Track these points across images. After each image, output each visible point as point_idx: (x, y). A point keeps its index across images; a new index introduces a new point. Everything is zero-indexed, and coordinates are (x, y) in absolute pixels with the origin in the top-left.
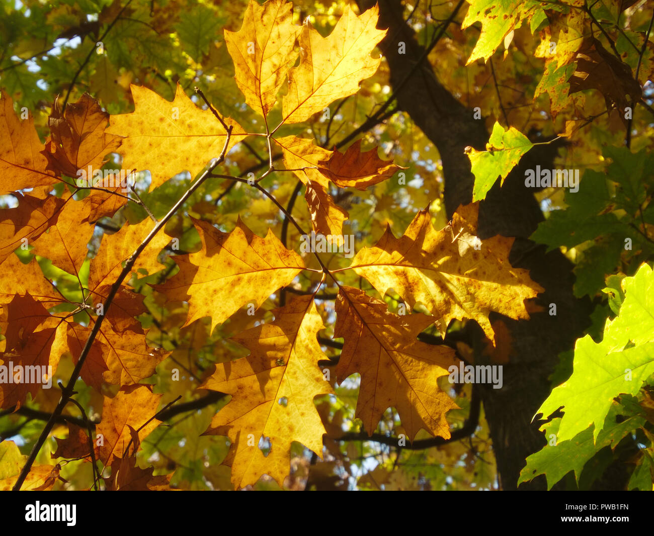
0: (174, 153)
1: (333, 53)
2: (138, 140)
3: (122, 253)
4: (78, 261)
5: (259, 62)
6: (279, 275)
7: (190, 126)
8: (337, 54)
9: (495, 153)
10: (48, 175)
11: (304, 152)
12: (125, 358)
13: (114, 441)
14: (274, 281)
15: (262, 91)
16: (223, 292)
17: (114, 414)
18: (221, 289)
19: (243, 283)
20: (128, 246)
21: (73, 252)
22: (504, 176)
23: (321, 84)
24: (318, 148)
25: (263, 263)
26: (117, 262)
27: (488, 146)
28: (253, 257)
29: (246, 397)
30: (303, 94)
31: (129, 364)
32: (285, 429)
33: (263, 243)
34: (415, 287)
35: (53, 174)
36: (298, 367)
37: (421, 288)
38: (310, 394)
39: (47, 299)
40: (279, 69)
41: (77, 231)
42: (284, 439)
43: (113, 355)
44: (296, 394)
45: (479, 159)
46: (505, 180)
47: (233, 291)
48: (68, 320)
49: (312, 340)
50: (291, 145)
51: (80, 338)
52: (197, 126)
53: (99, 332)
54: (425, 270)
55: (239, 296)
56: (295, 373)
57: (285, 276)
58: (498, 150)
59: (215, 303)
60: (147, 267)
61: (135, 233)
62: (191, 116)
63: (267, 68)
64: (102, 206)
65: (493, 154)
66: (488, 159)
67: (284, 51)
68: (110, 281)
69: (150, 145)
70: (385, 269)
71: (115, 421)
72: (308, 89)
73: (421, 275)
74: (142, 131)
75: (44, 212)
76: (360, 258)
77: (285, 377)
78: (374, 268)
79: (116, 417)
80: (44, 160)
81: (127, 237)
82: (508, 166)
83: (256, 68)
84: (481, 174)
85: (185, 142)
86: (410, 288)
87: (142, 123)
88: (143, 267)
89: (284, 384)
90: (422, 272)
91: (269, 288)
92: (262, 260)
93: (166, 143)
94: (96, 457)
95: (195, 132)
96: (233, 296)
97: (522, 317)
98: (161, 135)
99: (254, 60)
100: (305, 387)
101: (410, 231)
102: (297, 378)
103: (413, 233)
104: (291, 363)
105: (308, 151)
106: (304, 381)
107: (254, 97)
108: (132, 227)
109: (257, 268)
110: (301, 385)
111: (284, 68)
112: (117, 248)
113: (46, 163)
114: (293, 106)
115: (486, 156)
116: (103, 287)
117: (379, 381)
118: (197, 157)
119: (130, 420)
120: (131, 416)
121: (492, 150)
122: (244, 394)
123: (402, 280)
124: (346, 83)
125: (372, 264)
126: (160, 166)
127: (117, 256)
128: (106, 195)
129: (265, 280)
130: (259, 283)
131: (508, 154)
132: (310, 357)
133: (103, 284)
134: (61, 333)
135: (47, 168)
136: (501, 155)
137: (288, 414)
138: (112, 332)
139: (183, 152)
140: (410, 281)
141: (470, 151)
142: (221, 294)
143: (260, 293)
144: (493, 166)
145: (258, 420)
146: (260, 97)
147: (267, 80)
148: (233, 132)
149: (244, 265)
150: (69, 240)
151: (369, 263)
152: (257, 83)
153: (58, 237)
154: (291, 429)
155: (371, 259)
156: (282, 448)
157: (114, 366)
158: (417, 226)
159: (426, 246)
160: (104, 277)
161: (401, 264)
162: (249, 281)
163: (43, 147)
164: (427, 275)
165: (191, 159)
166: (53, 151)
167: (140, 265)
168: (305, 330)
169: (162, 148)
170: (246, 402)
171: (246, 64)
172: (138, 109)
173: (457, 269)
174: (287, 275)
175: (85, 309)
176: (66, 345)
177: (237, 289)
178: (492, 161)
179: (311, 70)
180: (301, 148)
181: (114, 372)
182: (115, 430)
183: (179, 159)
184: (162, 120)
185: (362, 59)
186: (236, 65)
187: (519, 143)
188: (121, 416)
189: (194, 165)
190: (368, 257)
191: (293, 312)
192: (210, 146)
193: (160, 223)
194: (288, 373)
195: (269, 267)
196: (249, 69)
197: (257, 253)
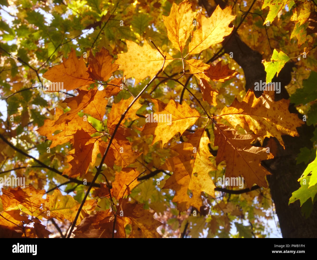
0: (143, 68)
1: (211, 25)
2: (130, 64)
3: (121, 111)
4: (102, 115)
5: (178, 29)
6: (189, 120)
7: (150, 57)
8: (213, 26)
9: (275, 62)
10: (90, 80)
11: (199, 66)
12: (123, 155)
13: (120, 189)
14: (187, 123)
15: (180, 41)
16: (166, 129)
17: (120, 179)
18: (165, 128)
19: (174, 125)
20: (123, 108)
21: (99, 111)
22: (278, 72)
23: (206, 38)
24: (205, 64)
25: (182, 116)
26: (119, 115)
27: (271, 59)
28: (178, 113)
29: (179, 173)
30: (198, 42)
31: (125, 158)
32: (198, 186)
33: (182, 107)
34: (249, 124)
35: (91, 79)
36: (200, 160)
37: (251, 124)
38: (207, 171)
39: (90, 131)
40: (186, 32)
41: (101, 103)
42: (198, 190)
43: (118, 154)
44: (201, 171)
45: (268, 65)
46: (279, 74)
47: (171, 129)
48: (99, 140)
49: (205, 148)
50: (193, 63)
51: (104, 147)
52: (152, 56)
53: (112, 144)
54: (253, 116)
55: (173, 130)
56: (199, 162)
57: (191, 121)
58: (275, 61)
59: (163, 135)
60: (132, 117)
61: (126, 103)
62: (150, 52)
63: (181, 31)
64: (112, 91)
65: (273, 63)
66: (272, 65)
67: (188, 24)
68: (116, 123)
69: (134, 66)
70: (235, 116)
71: (120, 181)
72: (200, 40)
73: (251, 118)
74: (131, 60)
75: (89, 96)
76: (224, 111)
77: (195, 164)
78: (230, 116)
79: (121, 180)
80: (88, 74)
81: (123, 105)
82: (279, 68)
83: (177, 31)
84: (269, 72)
85: (148, 64)
86: (247, 124)
87: (131, 57)
88: (130, 117)
89: (195, 167)
90: (251, 117)
91: (185, 126)
92: (181, 114)
93: (140, 64)
94: (112, 196)
95: (152, 59)
96: (170, 131)
97: (296, 135)
98: (138, 61)
99: (176, 28)
100: (204, 168)
101: (246, 99)
102: (200, 165)
103: (247, 99)
104: (197, 158)
105: (201, 66)
106: (203, 165)
107: (176, 43)
108: (125, 101)
109: (180, 118)
110: (202, 167)
111: (188, 31)
112: (119, 109)
113: (89, 75)
114: (193, 47)
115: (271, 64)
116: (113, 125)
117: (234, 164)
118: (153, 70)
119: (127, 181)
120: (127, 180)
121: (273, 61)
122: (178, 172)
123: (243, 120)
124: (217, 38)
125: (229, 114)
126: (138, 75)
127: (119, 113)
128: (114, 87)
129: (184, 123)
130: (181, 124)
131: (279, 63)
132: (205, 155)
133: (113, 124)
134: (96, 145)
135: (89, 77)
136: (277, 63)
137: (198, 180)
138: (117, 144)
139: (147, 68)
140: (247, 121)
141: (264, 62)
142: (165, 130)
143: (181, 129)
144: (274, 68)
145: (186, 182)
146: (179, 43)
147: (182, 36)
148: (166, 58)
149: (175, 117)
150: (98, 106)
151: (228, 113)
152: (177, 37)
153: (93, 105)
154: (200, 186)
155: (229, 112)
156: (197, 194)
157: (119, 158)
158: (248, 97)
159: (253, 105)
160: (114, 121)
161: (242, 113)
162: (177, 124)
163: (87, 69)
164: (253, 118)
165: (151, 71)
166: (91, 71)
167: (129, 116)
168: (202, 144)
169: (139, 67)
170: (179, 175)
171: (172, 30)
172: (129, 51)
173: (266, 115)
174: (193, 120)
175: (106, 135)
176: (99, 150)
177: (172, 127)
178: (273, 66)
179: (201, 32)
180: (197, 64)
181: (119, 161)
182: (120, 185)
183: (146, 71)
184: (138, 55)
185: (225, 28)
186: (168, 30)
187: (284, 58)
188: (122, 180)
189: (152, 73)
190: (227, 111)
191: (196, 136)
192: (158, 65)
193: (136, 98)
194: (196, 162)
195: (185, 117)
196: (173, 32)
197: (179, 111)
